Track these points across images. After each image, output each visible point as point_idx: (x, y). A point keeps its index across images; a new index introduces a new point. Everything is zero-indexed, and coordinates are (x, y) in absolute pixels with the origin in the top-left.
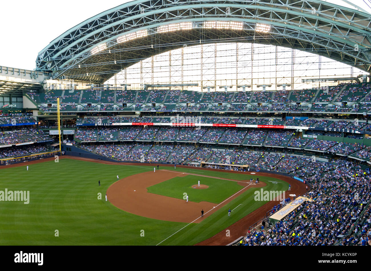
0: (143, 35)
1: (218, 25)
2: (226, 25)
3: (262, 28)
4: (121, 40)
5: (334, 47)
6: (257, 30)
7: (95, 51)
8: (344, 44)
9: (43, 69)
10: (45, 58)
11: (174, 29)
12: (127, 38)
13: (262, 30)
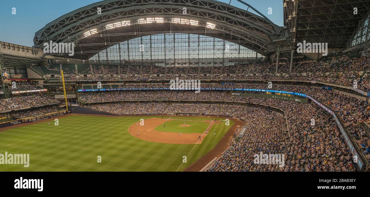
0: (127, 24)
1: (181, 21)
2: (187, 22)
3: (211, 26)
4: (109, 27)
5: (252, 40)
6: (207, 27)
7: (87, 34)
8: (257, 39)
9: (41, 47)
10: (42, 37)
11: (151, 21)
12: (114, 26)
13: (210, 27)
